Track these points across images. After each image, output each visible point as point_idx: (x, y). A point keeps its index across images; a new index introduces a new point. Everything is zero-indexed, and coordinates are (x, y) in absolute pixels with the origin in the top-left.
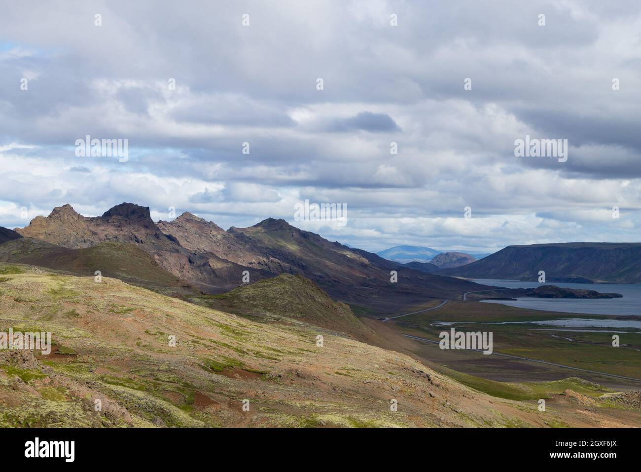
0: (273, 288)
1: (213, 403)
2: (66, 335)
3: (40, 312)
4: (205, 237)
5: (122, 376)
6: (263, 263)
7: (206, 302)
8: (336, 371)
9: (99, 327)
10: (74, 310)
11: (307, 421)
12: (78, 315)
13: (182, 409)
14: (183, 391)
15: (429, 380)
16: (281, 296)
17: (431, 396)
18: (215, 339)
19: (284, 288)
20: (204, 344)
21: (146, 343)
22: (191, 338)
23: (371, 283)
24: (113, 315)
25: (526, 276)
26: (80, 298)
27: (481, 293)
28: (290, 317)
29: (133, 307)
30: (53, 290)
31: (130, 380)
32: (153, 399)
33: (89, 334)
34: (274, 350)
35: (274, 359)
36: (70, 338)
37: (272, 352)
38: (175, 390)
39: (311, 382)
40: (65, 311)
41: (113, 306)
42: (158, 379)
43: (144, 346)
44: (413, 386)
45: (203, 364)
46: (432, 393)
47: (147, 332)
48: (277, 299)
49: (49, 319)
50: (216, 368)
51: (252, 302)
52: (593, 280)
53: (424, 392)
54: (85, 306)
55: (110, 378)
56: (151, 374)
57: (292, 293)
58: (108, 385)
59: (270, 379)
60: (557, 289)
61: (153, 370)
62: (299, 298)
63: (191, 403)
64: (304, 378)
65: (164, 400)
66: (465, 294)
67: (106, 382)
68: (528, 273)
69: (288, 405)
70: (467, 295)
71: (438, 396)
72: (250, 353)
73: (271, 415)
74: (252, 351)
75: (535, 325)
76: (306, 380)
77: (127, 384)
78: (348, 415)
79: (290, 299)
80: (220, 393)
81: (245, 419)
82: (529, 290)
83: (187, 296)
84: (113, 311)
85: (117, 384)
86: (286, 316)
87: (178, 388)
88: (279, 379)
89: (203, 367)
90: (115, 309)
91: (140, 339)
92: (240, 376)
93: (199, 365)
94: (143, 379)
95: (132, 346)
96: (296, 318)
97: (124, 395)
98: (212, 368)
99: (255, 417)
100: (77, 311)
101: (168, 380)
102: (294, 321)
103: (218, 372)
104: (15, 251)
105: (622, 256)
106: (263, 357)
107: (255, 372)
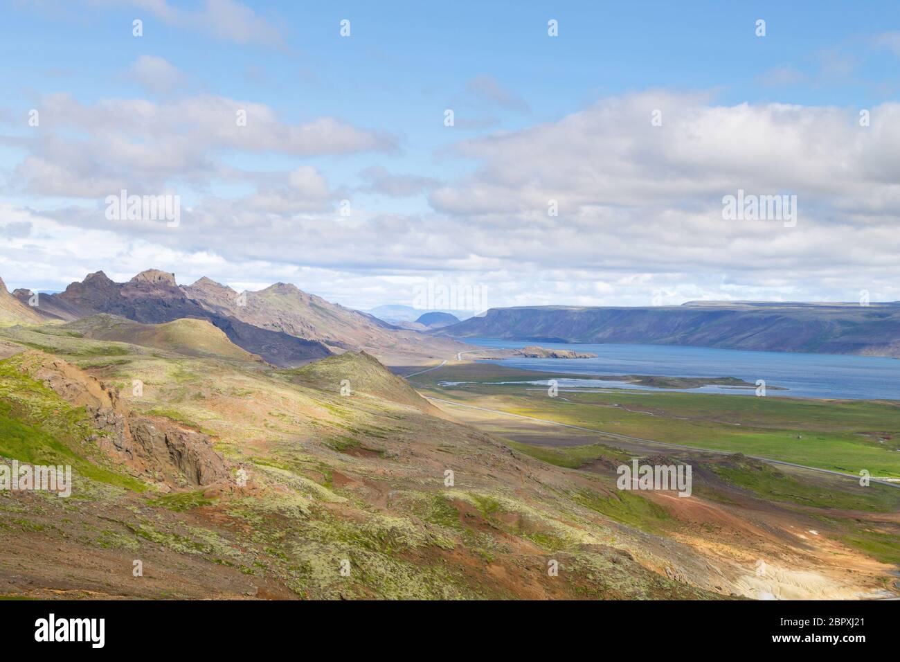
0: (344, 365)
1: (350, 480)
2: (201, 417)
3: (169, 394)
4: (223, 300)
5: (266, 457)
6: (276, 325)
7: (285, 377)
8: (437, 448)
9: (226, 409)
10: (200, 393)
11: (436, 497)
12: (204, 397)
13: (324, 486)
14: (321, 470)
15: (512, 454)
16: (351, 372)
17: (518, 469)
18: (329, 420)
19: (353, 365)
20: (321, 425)
21: (272, 425)
22: (310, 419)
24: (236, 398)
25: (507, 336)
26: (202, 381)
27: (473, 353)
28: (362, 391)
29: (250, 390)
30: (175, 373)
31: (274, 461)
32: (299, 477)
33: (220, 416)
34: (377, 428)
35: (381, 437)
36: (206, 420)
37: (377, 431)
38: (314, 469)
39: (424, 460)
40: (192, 394)
41: (233, 388)
42: (296, 459)
43: (272, 427)
44: (502, 461)
45: (328, 444)
46: (519, 467)
47: (270, 414)
48: (349, 374)
49: (179, 402)
50: (340, 448)
51: (327, 377)
52: (568, 339)
53: (512, 466)
54: (209, 389)
55: (258, 458)
56: (290, 455)
57: (361, 369)
58: (258, 466)
59: (389, 457)
60: (541, 350)
61: (290, 451)
62: (367, 374)
63: (330, 481)
64: (418, 457)
65: (307, 478)
66: (459, 354)
67: (255, 462)
68: (509, 333)
69: (413, 482)
70: (461, 355)
71: (523, 469)
72: (360, 432)
73: (403, 492)
74: (362, 430)
75: (533, 386)
76: (418, 458)
77: (273, 464)
78: (468, 492)
79: (360, 375)
80: (353, 472)
81: (382, 495)
82: (515, 350)
83: (267, 371)
84: (235, 394)
85: (264, 464)
86: (359, 391)
87: (317, 468)
88: (396, 458)
89: (329, 447)
90: (236, 391)
91: (265, 420)
92: (361, 454)
93: (326, 445)
94: (284, 459)
95: (261, 427)
96: (368, 392)
97: (275, 474)
98: (336, 448)
99: (391, 494)
100: (203, 394)
101: (305, 460)
102: (367, 395)
103: (343, 451)
104: (97, 327)
105: (593, 319)
106: (372, 435)
107: (372, 451)
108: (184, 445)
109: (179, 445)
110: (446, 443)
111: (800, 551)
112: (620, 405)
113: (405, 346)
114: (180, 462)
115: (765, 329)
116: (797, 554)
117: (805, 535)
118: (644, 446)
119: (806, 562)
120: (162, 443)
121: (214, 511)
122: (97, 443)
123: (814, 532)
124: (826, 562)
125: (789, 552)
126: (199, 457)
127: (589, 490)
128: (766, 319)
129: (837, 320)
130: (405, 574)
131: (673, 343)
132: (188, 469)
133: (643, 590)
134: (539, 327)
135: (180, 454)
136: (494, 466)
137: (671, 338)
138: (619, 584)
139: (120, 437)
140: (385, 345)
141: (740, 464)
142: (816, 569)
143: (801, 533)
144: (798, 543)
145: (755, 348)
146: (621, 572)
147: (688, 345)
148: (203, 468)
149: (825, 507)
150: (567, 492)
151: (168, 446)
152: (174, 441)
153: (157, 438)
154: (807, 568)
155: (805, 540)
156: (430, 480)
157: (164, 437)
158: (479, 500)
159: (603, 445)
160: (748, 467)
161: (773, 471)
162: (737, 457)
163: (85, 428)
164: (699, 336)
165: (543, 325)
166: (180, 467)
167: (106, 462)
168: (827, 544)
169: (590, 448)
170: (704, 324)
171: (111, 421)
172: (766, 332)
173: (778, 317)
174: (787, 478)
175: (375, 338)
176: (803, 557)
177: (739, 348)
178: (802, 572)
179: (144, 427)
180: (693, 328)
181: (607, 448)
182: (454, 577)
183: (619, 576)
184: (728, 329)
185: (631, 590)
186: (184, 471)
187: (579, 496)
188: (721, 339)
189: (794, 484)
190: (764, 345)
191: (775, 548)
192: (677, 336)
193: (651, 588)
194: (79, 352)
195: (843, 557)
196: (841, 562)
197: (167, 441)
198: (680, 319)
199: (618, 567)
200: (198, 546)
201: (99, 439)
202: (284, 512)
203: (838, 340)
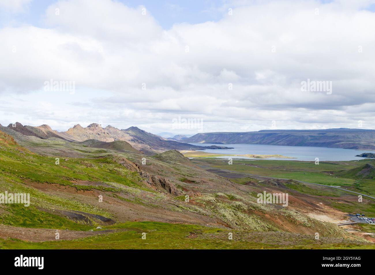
0: (170, 154)
8: (209, 180)
14: (179, 187)
15: (230, 181)
19: (173, 154)
22: (171, 172)
23: (163, 145)
27: (195, 148)
28: (177, 162)
29: (151, 163)
35: (192, 177)
39: (208, 184)
43: (160, 174)
44: (228, 183)
48: (172, 157)
51: (166, 158)
53: (231, 185)
59: (197, 183)
60: (216, 147)
62: (178, 157)
66: (190, 148)
71: (235, 186)
76: (206, 183)
78: (224, 193)
79: (176, 157)
80: (188, 188)
82: (208, 147)
83: (147, 157)
88: (199, 183)
92: (188, 182)
93: (178, 180)
98: (181, 180)
102: (179, 163)
103: (183, 181)
104: (91, 143)
105: (231, 136)
106: (189, 176)
107: (191, 181)
108: (165, 182)
109: (164, 182)
110: (211, 178)
111: (319, 209)
112: (246, 164)
113: (173, 146)
114: (164, 187)
115: (286, 139)
116: (319, 210)
117: (319, 204)
118: (258, 177)
119: (321, 213)
120: (159, 181)
121: (192, 201)
122: (143, 182)
123: (321, 203)
124: (327, 212)
125: (316, 210)
126: (170, 185)
127: (254, 192)
128: (286, 135)
129: (309, 135)
130: (248, 217)
131: (257, 144)
132: (167, 189)
133: (306, 220)
134: (214, 139)
135: (164, 185)
136: (226, 185)
137: (256, 142)
138: (300, 219)
139: (149, 180)
140: (167, 146)
141: (292, 183)
142: (325, 214)
143: (318, 204)
144: (318, 207)
145: (283, 145)
146: (299, 216)
147: (262, 144)
148: (171, 188)
149: (320, 196)
150: (248, 193)
151: (160, 182)
152: (162, 181)
153: (157, 180)
154: (322, 214)
155: (319, 206)
156: (211, 190)
157: (159, 180)
158: (228, 195)
159: (249, 178)
160: (295, 184)
161: (302, 184)
162: (291, 181)
163: (139, 178)
164: (265, 141)
165: (215, 138)
166: (164, 188)
167: (147, 187)
168: (326, 207)
169: (245, 178)
170: (266, 137)
171: (145, 175)
172: (286, 140)
173: (290, 135)
174: (307, 186)
175: (163, 144)
176: (320, 211)
177: (278, 145)
178: (321, 215)
179: (154, 177)
180: (263, 139)
181: (250, 178)
182: (259, 218)
183: (299, 217)
184: (274, 139)
185: (303, 220)
186: (166, 189)
187: (252, 194)
188: (273, 142)
189: (309, 189)
190: (286, 144)
191: (312, 208)
192: (258, 141)
193: (308, 220)
194: (92, 152)
195: (331, 211)
196: (332, 212)
197: (160, 181)
198: (258, 136)
199: (298, 214)
200: (196, 210)
201: (143, 181)
202: (210, 201)
203: (309, 142)
